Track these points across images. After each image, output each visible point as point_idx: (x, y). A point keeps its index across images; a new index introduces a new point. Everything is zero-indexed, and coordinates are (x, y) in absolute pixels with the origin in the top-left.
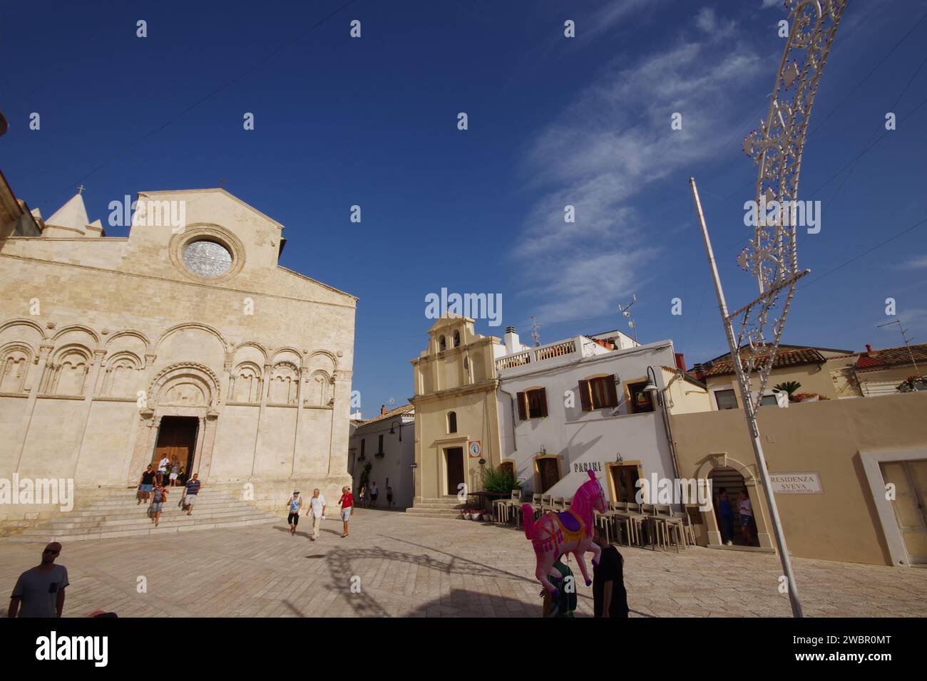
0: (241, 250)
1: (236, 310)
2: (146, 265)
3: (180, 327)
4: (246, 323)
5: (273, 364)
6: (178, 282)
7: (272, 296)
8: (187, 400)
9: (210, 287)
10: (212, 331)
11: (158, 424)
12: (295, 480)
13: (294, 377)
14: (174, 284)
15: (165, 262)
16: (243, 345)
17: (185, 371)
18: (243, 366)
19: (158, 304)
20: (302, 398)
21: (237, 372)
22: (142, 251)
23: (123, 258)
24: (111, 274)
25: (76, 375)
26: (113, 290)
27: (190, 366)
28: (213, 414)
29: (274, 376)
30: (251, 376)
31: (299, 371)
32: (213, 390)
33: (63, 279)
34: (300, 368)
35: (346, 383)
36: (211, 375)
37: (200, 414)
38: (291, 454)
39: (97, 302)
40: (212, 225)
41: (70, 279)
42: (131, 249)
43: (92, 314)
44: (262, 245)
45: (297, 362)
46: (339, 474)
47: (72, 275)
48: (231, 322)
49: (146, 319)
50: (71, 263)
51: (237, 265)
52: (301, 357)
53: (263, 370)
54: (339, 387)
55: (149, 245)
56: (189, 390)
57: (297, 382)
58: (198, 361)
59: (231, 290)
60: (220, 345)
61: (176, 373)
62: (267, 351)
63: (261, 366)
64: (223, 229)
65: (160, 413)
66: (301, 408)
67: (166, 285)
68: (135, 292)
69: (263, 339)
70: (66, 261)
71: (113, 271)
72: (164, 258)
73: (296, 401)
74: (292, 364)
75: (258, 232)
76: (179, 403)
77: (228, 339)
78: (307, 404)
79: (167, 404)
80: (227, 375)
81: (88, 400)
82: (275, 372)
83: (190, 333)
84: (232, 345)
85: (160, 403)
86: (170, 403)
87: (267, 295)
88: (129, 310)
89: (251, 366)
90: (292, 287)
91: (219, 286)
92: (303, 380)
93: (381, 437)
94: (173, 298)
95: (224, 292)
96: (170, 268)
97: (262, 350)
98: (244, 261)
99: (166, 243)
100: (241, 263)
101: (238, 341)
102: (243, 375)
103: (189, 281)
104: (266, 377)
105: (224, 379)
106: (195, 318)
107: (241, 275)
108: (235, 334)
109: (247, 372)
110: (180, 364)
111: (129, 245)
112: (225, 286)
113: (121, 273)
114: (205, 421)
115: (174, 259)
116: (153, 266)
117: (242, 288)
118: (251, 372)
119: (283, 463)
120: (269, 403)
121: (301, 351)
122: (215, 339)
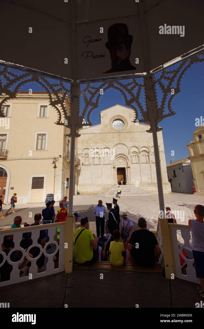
0: (126, 120)
1: (128, 138)
2: (106, 130)
3: (116, 145)
4: (132, 141)
5: (141, 151)
6: (113, 133)
7: (137, 132)
8: (122, 163)
9: (121, 133)
10: (124, 144)
11: (117, 170)
12: (153, 184)
13: (147, 155)
14: (113, 134)
15: (109, 128)
16: (132, 147)
17: (120, 156)
18: (133, 153)
19: (110, 139)
20: (151, 160)
21: (132, 155)
22: (104, 127)
23: (101, 129)
24: (99, 134)
25: (98, 159)
26: (101, 138)
27: (121, 154)
28: (129, 166)
29: (142, 155)
30: (135, 155)
31: (148, 153)
32: (127, 160)
33: (91, 137)
34: (149, 152)
35: (163, 155)
36: (126, 156)
37: (125, 166)
38: (151, 177)
39: (98, 141)
40: (118, 115)
41: (92, 137)
42: (102, 127)
43: (98, 144)
44: (131, 118)
45: (147, 150)
46: (166, 182)
47: (92, 136)
48: (128, 141)
49: (109, 144)
50: (91, 133)
51: (126, 125)
52: (148, 149)
53: (138, 153)
54: (161, 156)
55: (105, 125)
56: (121, 161)
57: (148, 156)
58: (122, 153)
59: (126, 132)
60: (126, 148)
61: (118, 156)
62: (139, 148)
63: (138, 152)
64: (120, 116)
65: (117, 167)
66: (151, 163)
67: (111, 134)
68: (105, 137)
69: (137, 145)
70: (90, 133)
71: (100, 133)
72: (109, 127)
73: (149, 161)
74: (146, 151)
75: (129, 114)
76: (120, 164)
77: (128, 146)
78: (152, 162)
79: (117, 165)
80: (130, 156)
81: (102, 165)
82: (141, 153)
83: (119, 146)
84: (129, 147)
85: (116, 165)
86: (118, 164)
87: (135, 132)
88: (105, 142)
89: (135, 153)
90: (142, 128)
91: (123, 132)
92: (150, 155)
93: (174, 171)
94: (113, 137)
95: (124, 133)
96: (111, 130)
97: (137, 148)
98: (128, 124)
99: (109, 123)
100: (127, 125)
101: (131, 146)
102: (133, 155)
103: (116, 132)
104: (140, 155)
105: (129, 157)
106: (119, 142)
107: (128, 127)
108: (130, 144)
109: (134, 155)
110: (119, 154)
111: (101, 126)
112: (124, 131)
113: (101, 133)
114: (127, 168)
115: (111, 127)
116: (107, 130)
117: (128, 131)
118: (135, 154)
119: (149, 179)
120: (142, 162)
121: (148, 147)
122: (125, 146)
